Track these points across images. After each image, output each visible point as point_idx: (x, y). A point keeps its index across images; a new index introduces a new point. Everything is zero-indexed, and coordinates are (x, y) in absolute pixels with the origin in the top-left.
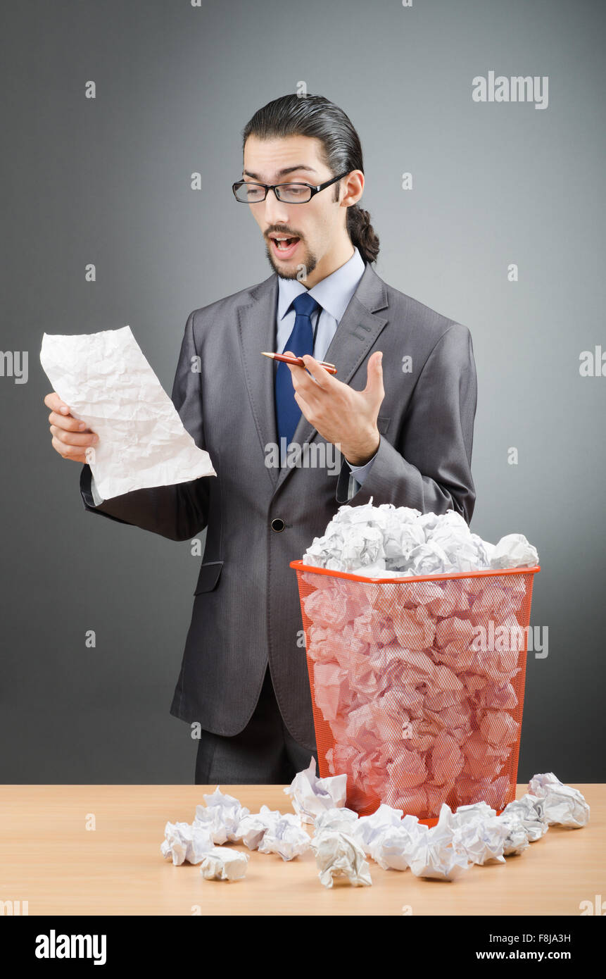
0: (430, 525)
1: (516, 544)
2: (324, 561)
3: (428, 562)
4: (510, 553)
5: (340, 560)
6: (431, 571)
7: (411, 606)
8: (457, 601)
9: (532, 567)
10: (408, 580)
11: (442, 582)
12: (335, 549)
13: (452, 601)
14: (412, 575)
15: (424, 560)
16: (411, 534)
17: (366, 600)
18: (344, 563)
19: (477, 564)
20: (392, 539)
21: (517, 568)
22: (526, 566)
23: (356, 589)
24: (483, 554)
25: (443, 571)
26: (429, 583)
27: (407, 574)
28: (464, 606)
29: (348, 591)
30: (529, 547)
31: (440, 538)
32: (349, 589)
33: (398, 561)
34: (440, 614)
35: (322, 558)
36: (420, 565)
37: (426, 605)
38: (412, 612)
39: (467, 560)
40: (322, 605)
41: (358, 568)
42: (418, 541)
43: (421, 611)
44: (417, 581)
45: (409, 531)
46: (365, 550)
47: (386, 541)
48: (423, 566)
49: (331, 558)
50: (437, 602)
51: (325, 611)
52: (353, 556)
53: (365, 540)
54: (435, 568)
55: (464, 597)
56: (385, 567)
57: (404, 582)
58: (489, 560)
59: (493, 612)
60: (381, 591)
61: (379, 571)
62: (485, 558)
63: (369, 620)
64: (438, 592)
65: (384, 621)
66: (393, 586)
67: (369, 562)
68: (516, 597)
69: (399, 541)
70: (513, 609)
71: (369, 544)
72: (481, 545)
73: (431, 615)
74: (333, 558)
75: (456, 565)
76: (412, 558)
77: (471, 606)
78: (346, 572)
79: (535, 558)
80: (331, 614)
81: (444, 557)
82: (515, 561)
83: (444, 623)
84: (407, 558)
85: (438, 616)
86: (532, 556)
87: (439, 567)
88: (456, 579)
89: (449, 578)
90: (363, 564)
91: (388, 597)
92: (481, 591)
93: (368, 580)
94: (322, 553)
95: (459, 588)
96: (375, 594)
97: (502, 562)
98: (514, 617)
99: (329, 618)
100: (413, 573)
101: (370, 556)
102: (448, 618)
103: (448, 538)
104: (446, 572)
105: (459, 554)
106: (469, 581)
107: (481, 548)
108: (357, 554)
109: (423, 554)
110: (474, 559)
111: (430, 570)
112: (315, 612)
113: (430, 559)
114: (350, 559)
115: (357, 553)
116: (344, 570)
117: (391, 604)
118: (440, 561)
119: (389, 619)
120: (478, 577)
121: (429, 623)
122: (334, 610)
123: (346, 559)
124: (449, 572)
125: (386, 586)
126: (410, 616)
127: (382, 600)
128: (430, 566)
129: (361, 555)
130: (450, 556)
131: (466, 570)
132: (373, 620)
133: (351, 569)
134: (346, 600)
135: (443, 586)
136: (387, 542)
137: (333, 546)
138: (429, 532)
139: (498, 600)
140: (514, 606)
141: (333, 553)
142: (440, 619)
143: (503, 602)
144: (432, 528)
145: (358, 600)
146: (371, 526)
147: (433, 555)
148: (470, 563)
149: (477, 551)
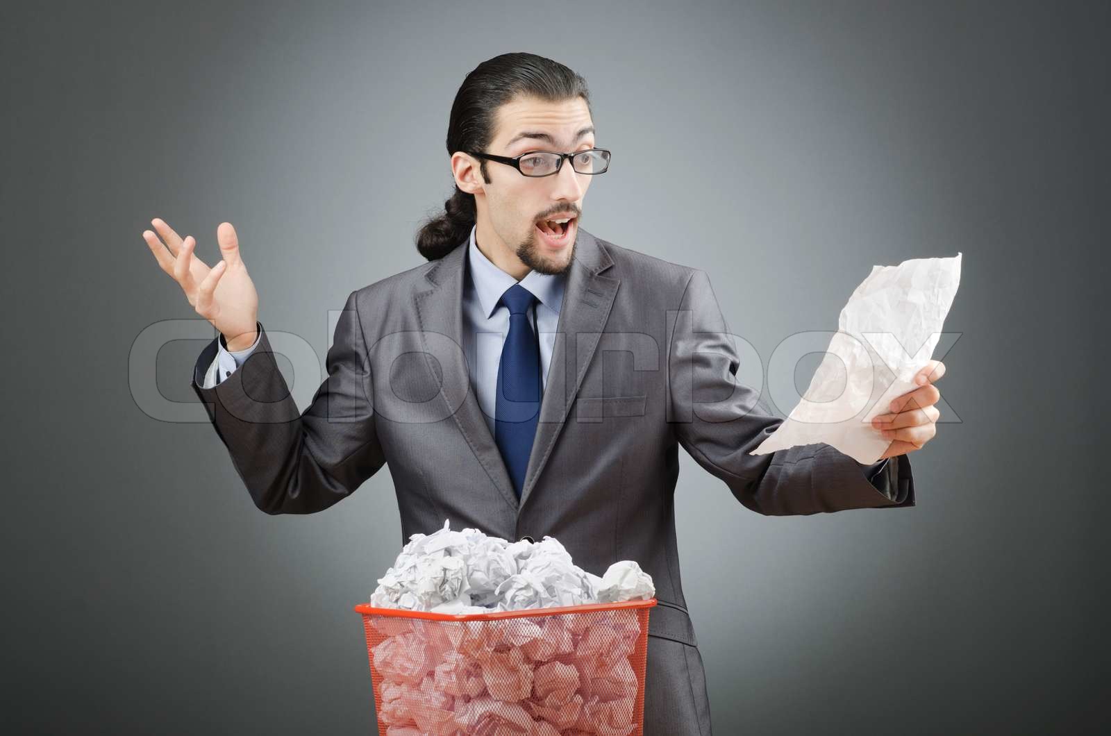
0: (524, 555)
1: (626, 572)
2: (397, 595)
3: (522, 596)
4: (621, 583)
5: (416, 595)
6: (526, 607)
7: (503, 649)
8: (558, 642)
9: (648, 600)
10: (499, 616)
11: (539, 618)
12: (412, 582)
13: (553, 641)
14: (503, 611)
15: (517, 594)
16: (500, 562)
17: (449, 643)
18: (420, 599)
19: (581, 596)
20: (476, 570)
21: (630, 600)
22: (640, 598)
23: (436, 631)
24: (588, 587)
25: (541, 605)
26: (523, 620)
27: (497, 610)
28: (566, 647)
29: (426, 634)
30: (643, 575)
31: (536, 568)
32: (427, 631)
33: (486, 597)
34: (538, 657)
35: (396, 592)
36: (512, 599)
37: (522, 647)
38: (504, 655)
39: (570, 592)
40: (395, 655)
41: (438, 604)
42: (508, 571)
43: (515, 655)
44: (510, 617)
45: (498, 559)
46: (444, 581)
47: (470, 572)
48: (515, 600)
49: (406, 592)
50: (534, 642)
51: (399, 661)
52: (430, 589)
53: (445, 570)
54: (530, 602)
55: (567, 636)
56: (470, 604)
57: (495, 619)
58: (595, 593)
59: (602, 654)
60: (467, 631)
61: (463, 608)
62: (590, 592)
63: (453, 667)
64: (534, 631)
65: (471, 668)
66: (480, 624)
67: (452, 597)
68: (629, 637)
69: (486, 570)
70: (626, 652)
71: (449, 574)
72: (585, 577)
73: (528, 660)
74: (409, 593)
75: (556, 599)
76: (502, 593)
77: (575, 648)
78: (423, 610)
79: (650, 587)
80: (407, 665)
81: (541, 589)
82: (627, 591)
83: (543, 669)
84: (497, 592)
85: (536, 661)
86: (647, 585)
87: (534, 602)
88: (556, 615)
89: (548, 614)
90: (445, 600)
91: (476, 636)
92: (587, 630)
93: (450, 618)
94: (396, 585)
95: (561, 625)
96: (460, 635)
97: (611, 595)
98: (627, 662)
99: (404, 669)
100: (504, 608)
101: (452, 589)
102: (547, 662)
103: (546, 567)
104: (544, 607)
105: (560, 586)
106: (571, 616)
107: (585, 580)
108: (436, 587)
109: (515, 586)
110: (578, 591)
111: (525, 605)
112: (386, 664)
113: (523, 592)
114: (428, 593)
115: (436, 585)
116: (421, 609)
117: (479, 647)
118: (537, 593)
119: (477, 666)
120: (582, 612)
121: (525, 668)
122: (410, 660)
123: (422, 594)
124: (547, 606)
125: (472, 624)
126: (501, 661)
127: (468, 641)
128: (524, 600)
129: (440, 587)
130: (549, 588)
131: (568, 603)
132: (457, 666)
133: (429, 606)
134: (423, 647)
135: (541, 624)
136: (472, 574)
137: (411, 578)
138: (522, 563)
139: (607, 640)
140: (627, 648)
141: (410, 586)
142: (538, 664)
143: (614, 644)
144: (526, 558)
145: (438, 643)
146: (450, 555)
147: (527, 587)
148: (573, 594)
149: (580, 583)
